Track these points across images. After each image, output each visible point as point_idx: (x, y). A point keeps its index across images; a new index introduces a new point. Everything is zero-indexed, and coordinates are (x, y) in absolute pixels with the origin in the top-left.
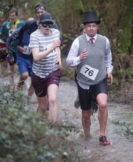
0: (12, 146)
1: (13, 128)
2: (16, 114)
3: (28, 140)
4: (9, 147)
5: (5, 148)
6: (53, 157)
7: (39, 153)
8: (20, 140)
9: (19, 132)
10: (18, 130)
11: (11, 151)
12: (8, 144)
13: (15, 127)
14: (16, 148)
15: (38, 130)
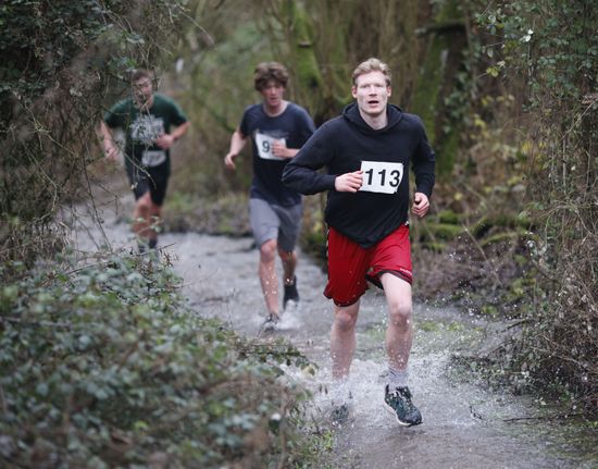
0: (146, 400)
1: (149, 358)
2: (156, 323)
3: (187, 388)
4: (141, 404)
5: (130, 408)
6: (248, 426)
7: (213, 418)
8: (167, 388)
9: (163, 369)
10: (161, 362)
11: (144, 413)
12: (136, 397)
13: (153, 356)
14: (156, 408)
15: (209, 362)
